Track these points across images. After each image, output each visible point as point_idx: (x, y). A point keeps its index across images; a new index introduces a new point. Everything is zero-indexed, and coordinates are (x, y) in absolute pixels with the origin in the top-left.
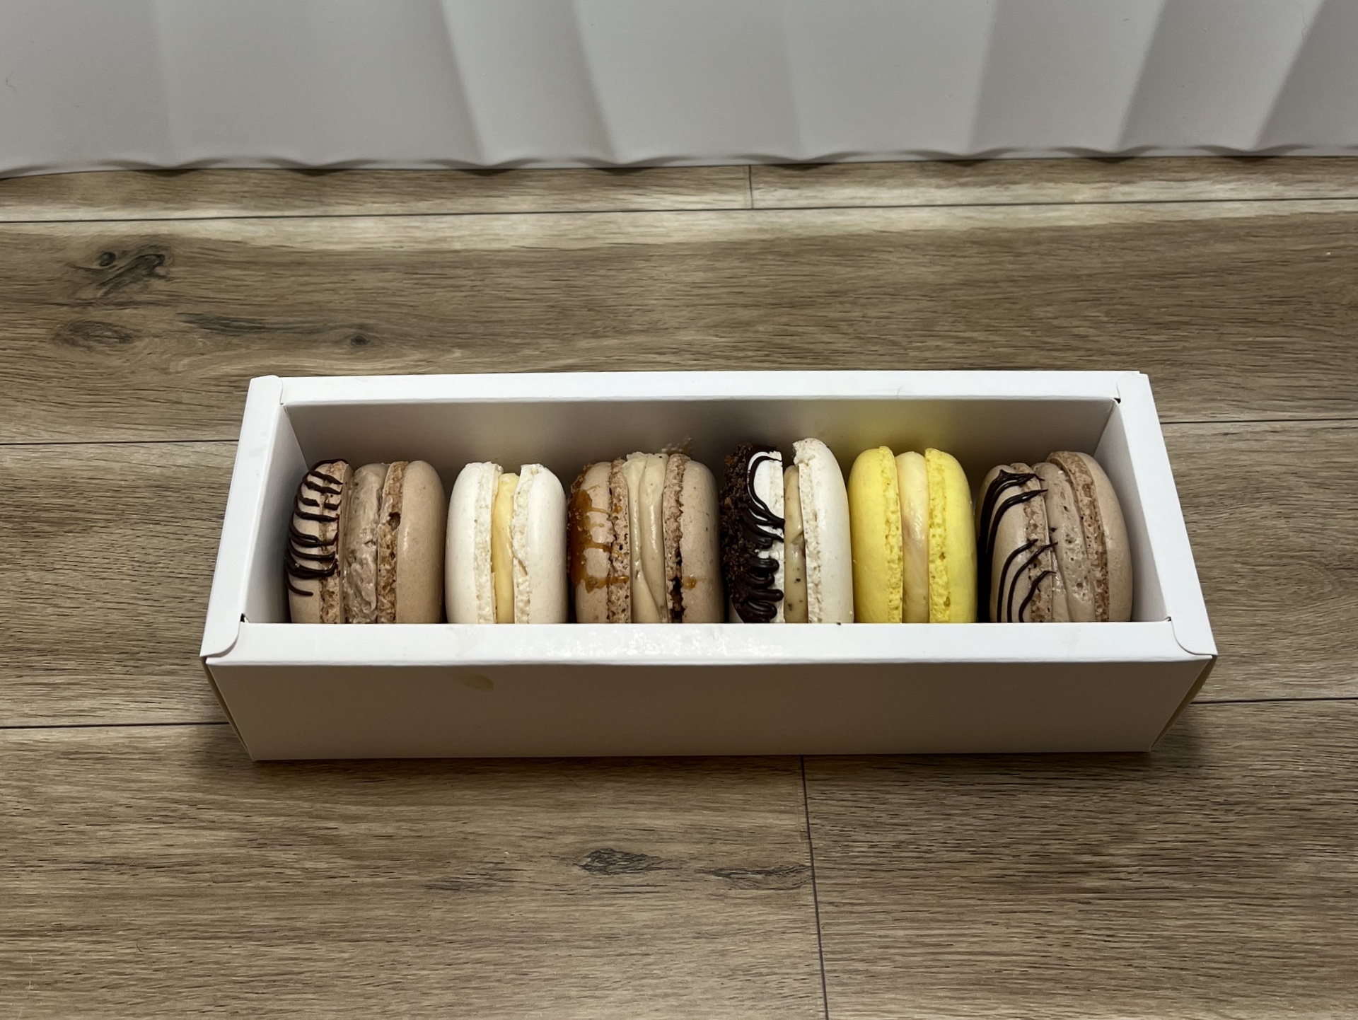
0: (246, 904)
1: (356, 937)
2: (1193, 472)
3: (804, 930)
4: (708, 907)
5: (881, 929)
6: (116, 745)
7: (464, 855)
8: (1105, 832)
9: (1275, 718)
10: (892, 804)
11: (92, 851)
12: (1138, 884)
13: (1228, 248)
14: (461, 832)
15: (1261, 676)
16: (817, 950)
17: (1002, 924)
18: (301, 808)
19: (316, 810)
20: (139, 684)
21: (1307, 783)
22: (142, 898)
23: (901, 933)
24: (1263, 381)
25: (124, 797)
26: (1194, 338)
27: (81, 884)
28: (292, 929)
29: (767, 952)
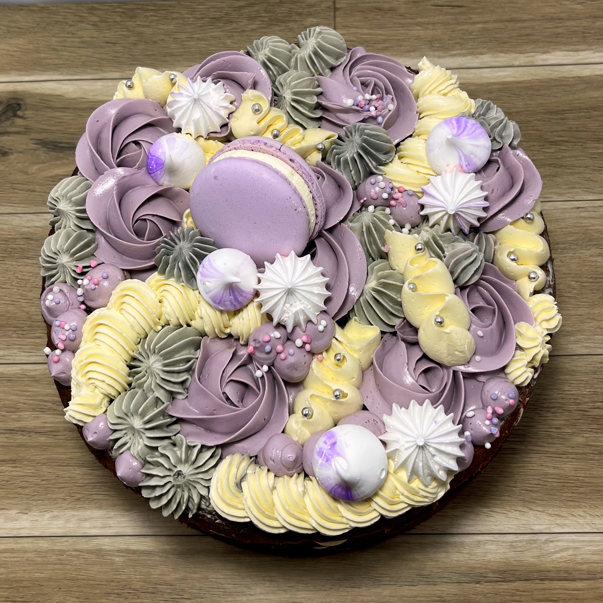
20: (25, 343)
22: (34, 447)
25: (22, 399)
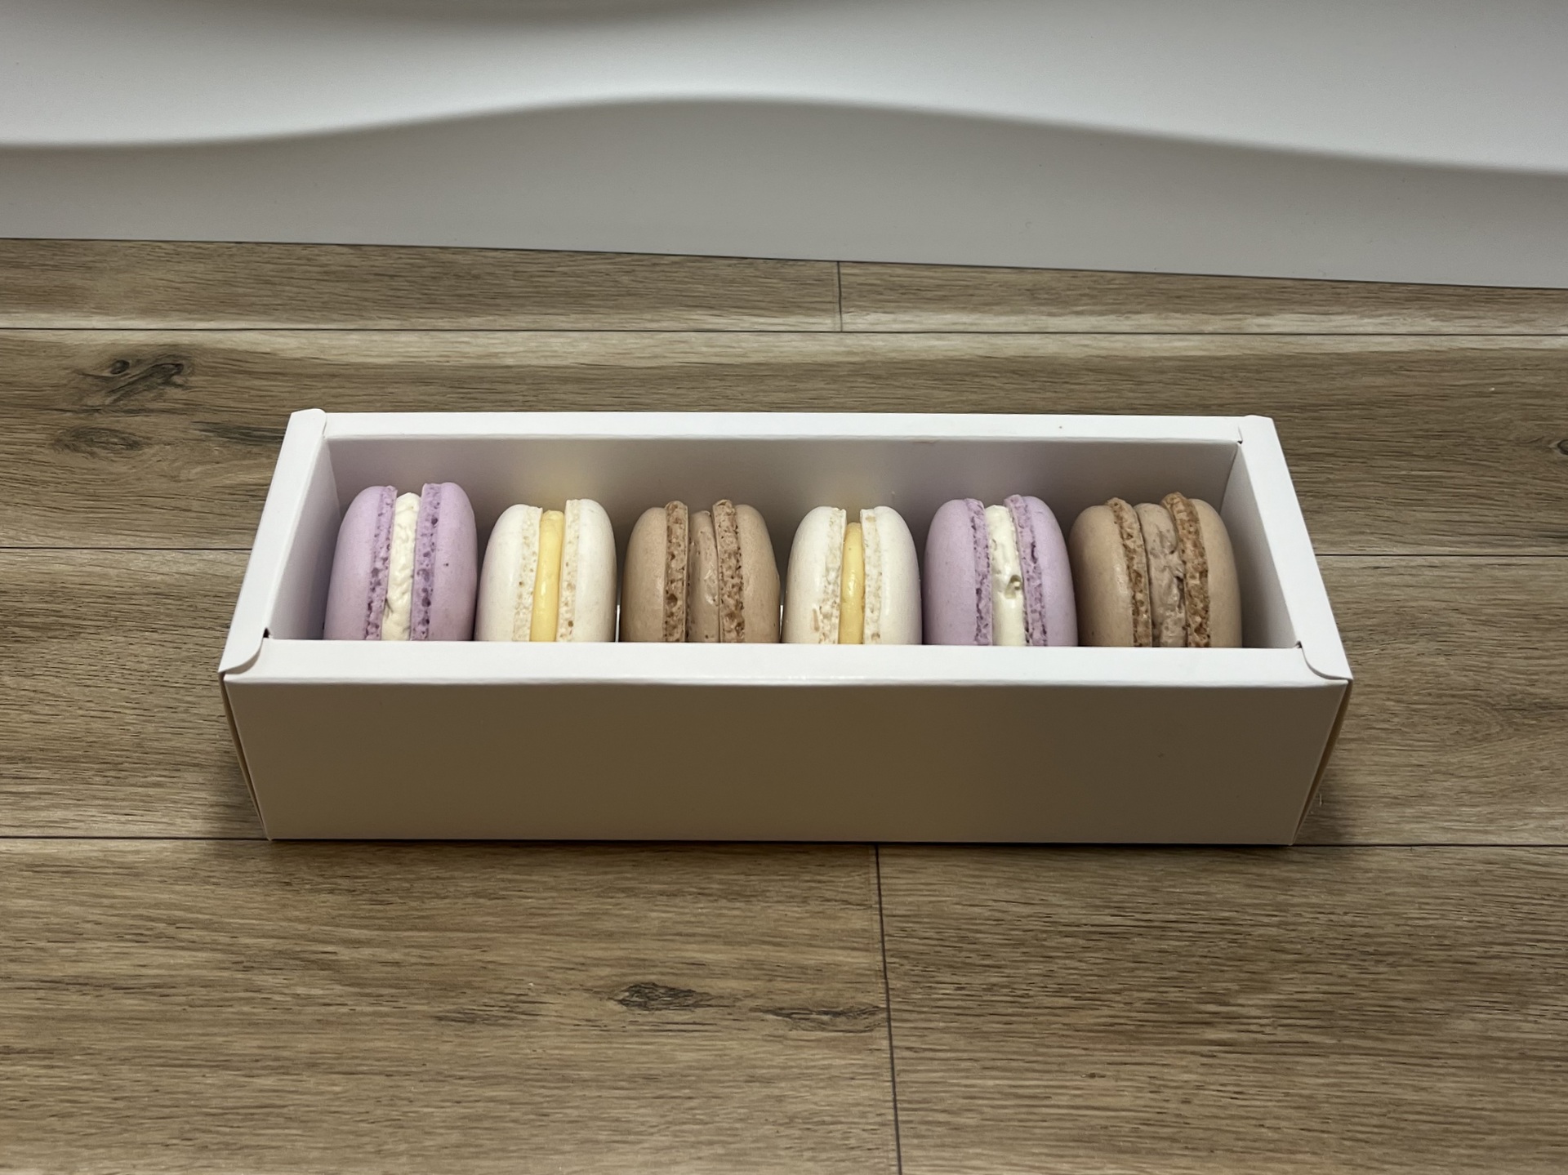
0: (225, 1031)
1: (353, 1069)
3: (875, 1076)
4: (764, 1049)
5: (967, 1078)
6: (90, 858)
7: (481, 985)
8: (1233, 981)
9: (1434, 864)
10: (983, 944)
11: (52, 969)
12: (1272, 1038)
13: (1379, 381)
14: (478, 961)
15: (1418, 819)
16: (890, 1098)
17: (1110, 1076)
18: (297, 930)
19: (313, 933)
20: (120, 795)
21: (1472, 935)
22: (104, 1021)
23: (991, 1083)
25: (94, 914)
26: (1339, 470)
27: (37, 1004)
28: (277, 1059)
29: (831, 1099)
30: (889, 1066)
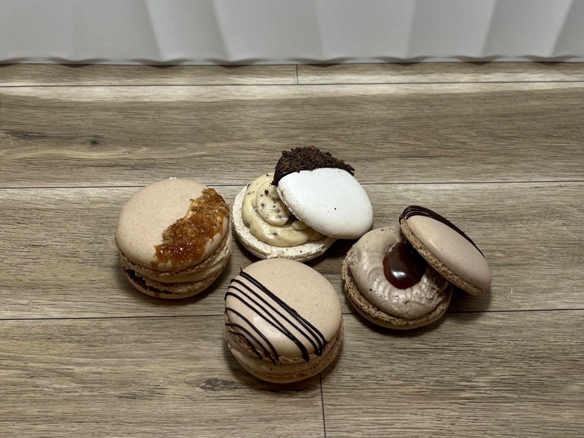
0: (23, 404)
1: (82, 420)
2: (519, 205)
3: (316, 417)
4: (266, 406)
5: (357, 417)
7: (139, 381)
8: (473, 371)
9: (561, 318)
10: (363, 358)
12: (490, 396)
13: (538, 103)
14: (137, 371)
15: (554, 298)
16: (323, 427)
17: (419, 414)
18: (54, 359)
19: (62, 360)
21: (577, 348)
23: (367, 419)
24: (555, 163)
28: (47, 417)
29: (296, 428)
30: (322, 412)
